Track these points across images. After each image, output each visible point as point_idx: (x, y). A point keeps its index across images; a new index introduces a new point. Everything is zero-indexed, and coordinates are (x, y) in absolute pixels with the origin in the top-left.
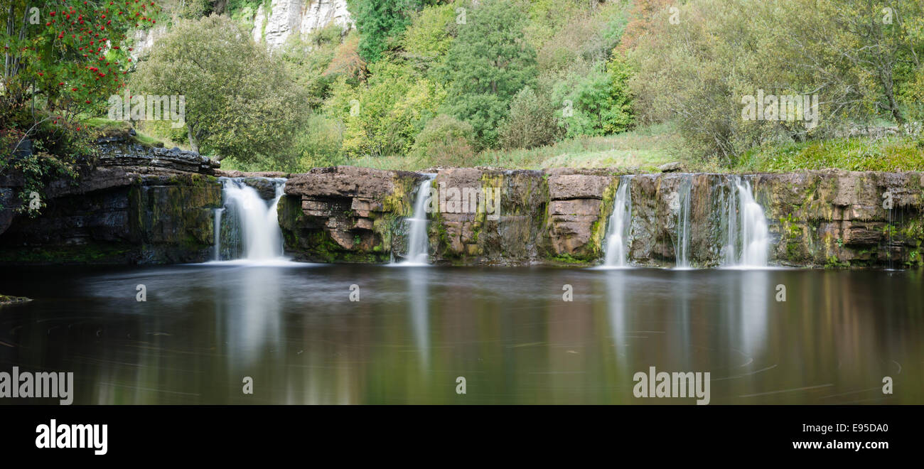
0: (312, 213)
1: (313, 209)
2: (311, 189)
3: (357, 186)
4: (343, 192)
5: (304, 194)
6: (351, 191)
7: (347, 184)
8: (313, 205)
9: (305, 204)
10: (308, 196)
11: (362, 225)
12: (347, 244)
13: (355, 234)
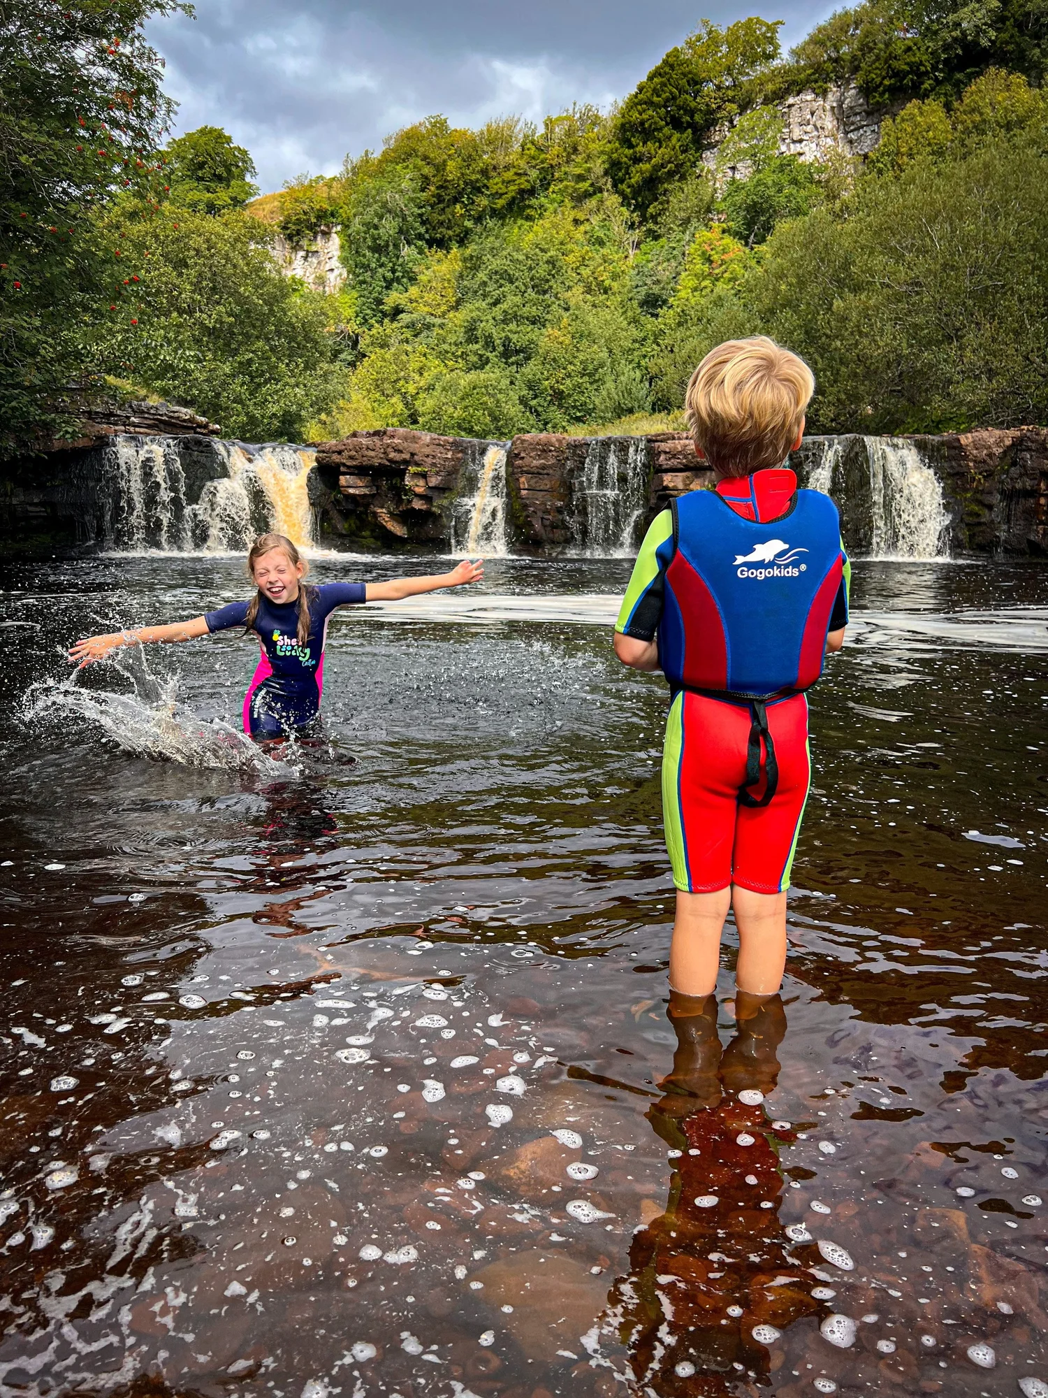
0: (351, 491)
1: (353, 485)
2: (351, 458)
3: (413, 455)
4: (396, 462)
5: (344, 465)
6: (404, 462)
7: (401, 452)
8: (352, 480)
9: (343, 480)
10: (348, 467)
11: (418, 505)
12: (399, 530)
13: (409, 517)
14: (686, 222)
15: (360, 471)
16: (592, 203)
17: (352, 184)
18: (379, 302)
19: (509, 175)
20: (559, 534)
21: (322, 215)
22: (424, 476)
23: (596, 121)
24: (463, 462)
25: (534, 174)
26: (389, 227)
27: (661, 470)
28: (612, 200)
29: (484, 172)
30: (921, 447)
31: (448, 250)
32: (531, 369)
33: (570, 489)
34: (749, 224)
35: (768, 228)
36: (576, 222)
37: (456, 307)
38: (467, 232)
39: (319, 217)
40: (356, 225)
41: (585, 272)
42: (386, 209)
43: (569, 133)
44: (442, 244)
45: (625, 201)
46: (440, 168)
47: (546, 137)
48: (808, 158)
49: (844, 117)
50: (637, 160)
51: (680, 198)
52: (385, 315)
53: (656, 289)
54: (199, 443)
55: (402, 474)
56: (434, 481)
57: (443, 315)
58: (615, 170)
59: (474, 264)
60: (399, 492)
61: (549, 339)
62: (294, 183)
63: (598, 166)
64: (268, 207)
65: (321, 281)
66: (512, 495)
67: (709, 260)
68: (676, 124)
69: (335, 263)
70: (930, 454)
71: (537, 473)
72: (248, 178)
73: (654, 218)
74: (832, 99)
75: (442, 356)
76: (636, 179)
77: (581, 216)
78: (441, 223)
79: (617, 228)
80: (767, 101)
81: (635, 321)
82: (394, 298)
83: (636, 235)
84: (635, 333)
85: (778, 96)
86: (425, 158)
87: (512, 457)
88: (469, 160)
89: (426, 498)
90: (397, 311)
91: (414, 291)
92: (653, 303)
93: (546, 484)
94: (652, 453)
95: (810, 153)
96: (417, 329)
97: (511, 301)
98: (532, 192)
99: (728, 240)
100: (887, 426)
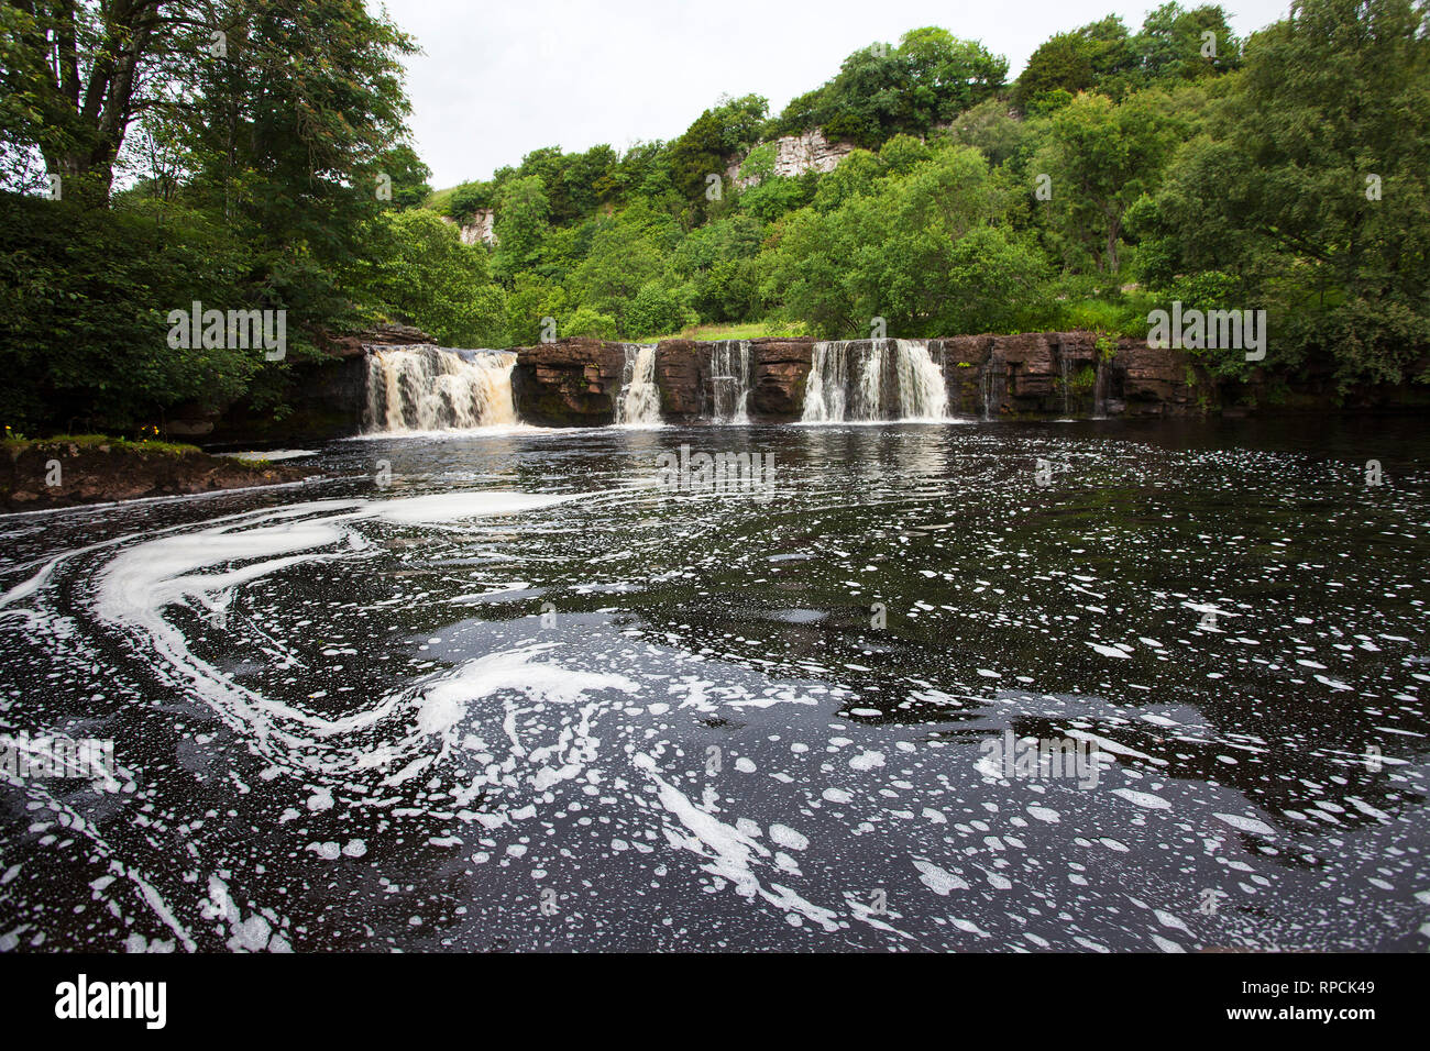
0: (545, 380)
1: (546, 376)
2: (545, 358)
3: (590, 354)
4: (576, 360)
5: (540, 363)
6: (584, 360)
7: (580, 353)
8: (546, 373)
9: (539, 372)
10: (543, 364)
11: (593, 389)
12: (577, 408)
13: (585, 398)
15: (553, 366)
18: (522, 257)
20: (694, 408)
21: (479, 202)
22: (598, 370)
24: (623, 360)
29: (587, 176)
33: (701, 376)
38: (581, 212)
40: (504, 210)
44: (566, 220)
45: (681, 194)
46: (560, 174)
49: (813, 150)
50: (688, 170)
52: (527, 265)
55: (582, 368)
56: (604, 373)
58: (674, 177)
60: (579, 380)
64: (443, 198)
66: (661, 380)
68: (711, 150)
69: (491, 232)
71: (676, 365)
74: (805, 140)
78: (562, 207)
80: (766, 141)
82: (533, 255)
85: (771, 138)
87: (659, 354)
89: (599, 385)
90: (536, 262)
93: (684, 372)
98: (619, 189)
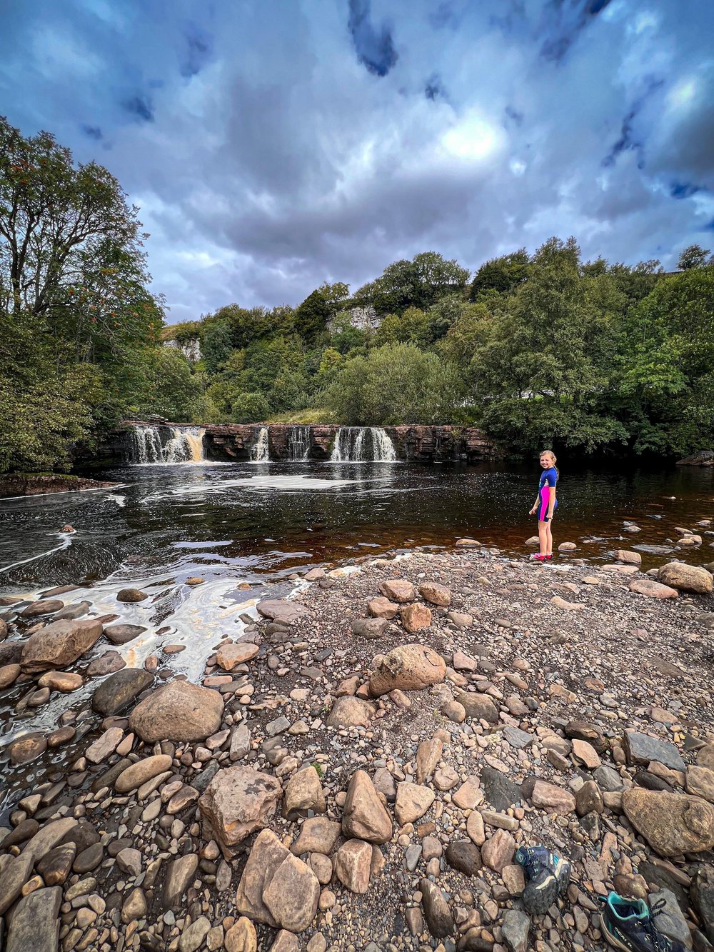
0: (217, 442)
2: (217, 432)
3: (238, 432)
4: (232, 434)
6: (235, 434)
7: (234, 431)
8: (218, 439)
9: (214, 439)
10: (216, 435)
11: (240, 447)
12: (233, 454)
13: (236, 450)
14: (322, 344)
15: (221, 436)
16: (290, 336)
17: (204, 324)
18: (215, 366)
19: (261, 325)
20: (284, 455)
21: (192, 334)
22: (242, 438)
23: (291, 310)
24: (254, 433)
25: (270, 325)
26: (219, 340)
27: (314, 436)
28: (297, 336)
29: (252, 323)
30: (387, 431)
31: (240, 349)
32: (271, 392)
33: (288, 441)
34: (342, 347)
35: (348, 349)
36: (285, 342)
37: (244, 368)
38: (247, 343)
39: (191, 335)
40: (206, 340)
41: (289, 359)
42: (217, 334)
43: (282, 313)
44: (238, 347)
45: (302, 336)
46: (237, 321)
47: (274, 314)
48: (360, 328)
49: (370, 316)
50: (305, 324)
51: (320, 337)
52: (217, 370)
53: (313, 367)
54: (165, 428)
55: (234, 437)
56: (244, 440)
57: (239, 371)
58: (297, 326)
59: (249, 355)
60: (233, 443)
61: (278, 382)
62: (182, 322)
63: (292, 325)
64: (171, 330)
65: (192, 356)
66: (270, 443)
67: (329, 358)
68: (317, 313)
69: (198, 351)
70: (388, 433)
71: (277, 437)
72: (163, 319)
73: (311, 342)
74: (366, 310)
75: (240, 386)
76: (305, 330)
77: (287, 340)
78: (238, 340)
79: (299, 344)
80: (346, 309)
81: (306, 377)
82: (220, 365)
83: (305, 348)
84: (306, 380)
85: (349, 308)
86: (231, 317)
87: (269, 432)
88: (247, 319)
89: (242, 445)
90: (222, 369)
91: (228, 363)
92: (313, 371)
93: (280, 440)
94: (311, 431)
95: (360, 326)
96: (230, 376)
97: (264, 370)
98: (269, 331)
99: (335, 353)
100: (378, 423)
